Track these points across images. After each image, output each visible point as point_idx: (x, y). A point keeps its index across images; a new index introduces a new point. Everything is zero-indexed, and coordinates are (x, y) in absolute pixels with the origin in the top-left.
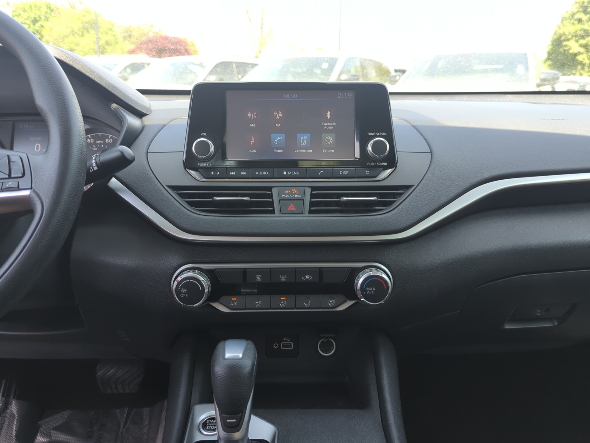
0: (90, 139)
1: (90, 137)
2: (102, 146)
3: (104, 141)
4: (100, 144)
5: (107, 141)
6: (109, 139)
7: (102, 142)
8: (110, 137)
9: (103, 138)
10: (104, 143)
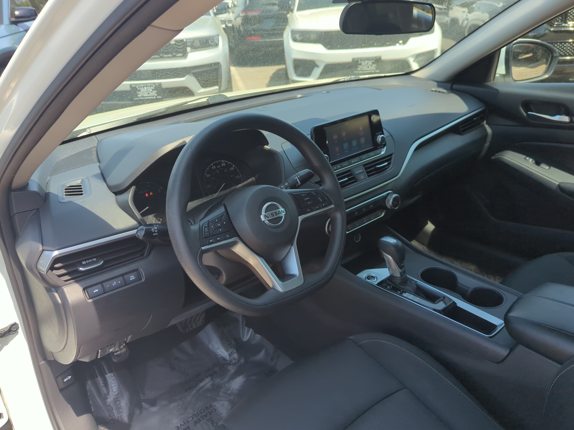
0: (213, 166)
1: (212, 165)
2: (221, 169)
3: (221, 165)
4: (220, 168)
5: (222, 165)
6: (223, 163)
7: (220, 166)
8: (223, 162)
9: (220, 163)
10: (222, 167)
